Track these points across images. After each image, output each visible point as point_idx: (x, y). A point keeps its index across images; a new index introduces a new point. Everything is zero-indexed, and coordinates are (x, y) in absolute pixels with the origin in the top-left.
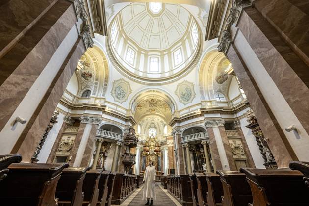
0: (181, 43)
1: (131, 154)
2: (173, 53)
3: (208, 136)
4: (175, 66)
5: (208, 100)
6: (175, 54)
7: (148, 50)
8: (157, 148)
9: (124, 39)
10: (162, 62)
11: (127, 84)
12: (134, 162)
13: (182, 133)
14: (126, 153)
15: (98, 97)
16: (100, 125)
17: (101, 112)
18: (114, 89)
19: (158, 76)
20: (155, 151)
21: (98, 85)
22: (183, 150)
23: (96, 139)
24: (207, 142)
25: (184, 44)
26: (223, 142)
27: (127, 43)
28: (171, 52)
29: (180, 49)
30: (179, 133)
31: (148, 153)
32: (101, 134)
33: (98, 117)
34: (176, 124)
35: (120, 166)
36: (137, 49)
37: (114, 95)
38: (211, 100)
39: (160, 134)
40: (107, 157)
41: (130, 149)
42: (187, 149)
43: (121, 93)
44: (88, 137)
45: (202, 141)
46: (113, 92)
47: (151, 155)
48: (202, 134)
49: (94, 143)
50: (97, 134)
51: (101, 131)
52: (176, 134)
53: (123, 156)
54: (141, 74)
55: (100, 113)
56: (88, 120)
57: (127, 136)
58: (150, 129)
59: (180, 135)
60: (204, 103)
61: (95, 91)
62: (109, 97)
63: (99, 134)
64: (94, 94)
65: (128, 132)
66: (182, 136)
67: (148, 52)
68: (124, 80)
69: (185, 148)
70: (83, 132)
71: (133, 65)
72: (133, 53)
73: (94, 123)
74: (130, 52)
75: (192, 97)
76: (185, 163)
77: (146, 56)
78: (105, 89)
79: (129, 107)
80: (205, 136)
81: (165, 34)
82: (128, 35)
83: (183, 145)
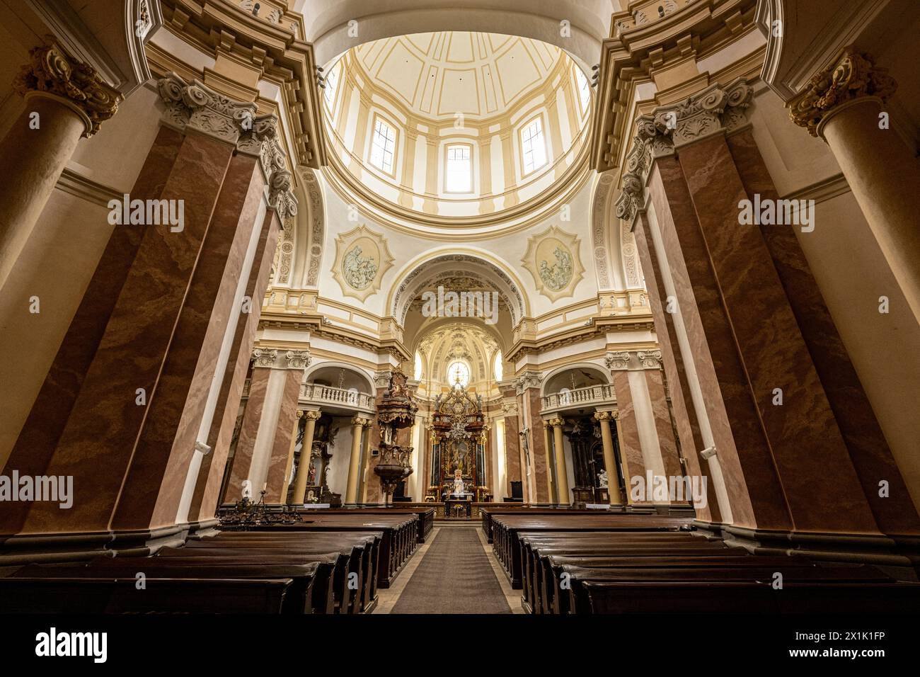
0: (541, 99)
1: (397, 448)
2: (519, 131)
3: (614, 398)
4: (524, 177)
5: (620, 289)
6: (525, 133)
7: (438, 119)
8: (471, 420)
9: (362, 91)
10: (482, 160)
11: (377, 240)
12: (407, 470)
13: (542, 386)
14: (383, 446)
15: (296, 288)
16: (308, 371)
17: (309, 334)
18: (340, 259)
19: (472, 210)
20: (467, 429)
21: (293, 252)
22: (546, 432)
23: (300, 410)
24: (610, 413)
25: (550, 102)
26: (654, 414)
27: (372, 102)
28: (511, 128)
29: (538, 120)
30: (534, 384)
31: (447, 434)
32: (311, 395)
33: (300, 348)
34: (526, 360)
35: (370, 480)
36: (404, 120)
37: (341, 277)
38: (629, 288)
39: (483, 376)
40: (331, 456)
41: (394, 433)
42: (557, 431)
43: (363, 270)
44: (278, 408)
45: (599, 410)
46: (339, 269)
47: (456, 442)
48: (598, 389)
49: (296, 423)
50: (301, 397)
51: (312, 388)
52: (525, 388)
53: (375, 452)
54: (418, 205)
55: (305, 337)
56: (273, 359)
57: (385, 396)
58: (453, 361)
59: (538, 390)
60: (605, 300)
61: (285, 271)
62: (327, 285)
63: (307, 398)
64: (283, 280)
65: (387, 385)
66: (542, 395)
67: (438, 128)
68: (368, 231)
69: (551, 429)
70: (264, 394)
71: (394, 178)
72: (392, 133)
73: (290, 366)
74: (384, 133)
75: (575, 277)
76: (549, 471)
77: (433, 140)
78: (316, 263)
79: (388, 309)
80: (605, 395)
81: (492, 63)
82: (372, 75)
83: (546, 418)
